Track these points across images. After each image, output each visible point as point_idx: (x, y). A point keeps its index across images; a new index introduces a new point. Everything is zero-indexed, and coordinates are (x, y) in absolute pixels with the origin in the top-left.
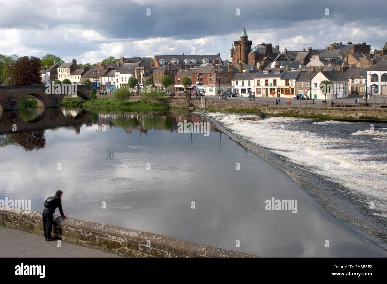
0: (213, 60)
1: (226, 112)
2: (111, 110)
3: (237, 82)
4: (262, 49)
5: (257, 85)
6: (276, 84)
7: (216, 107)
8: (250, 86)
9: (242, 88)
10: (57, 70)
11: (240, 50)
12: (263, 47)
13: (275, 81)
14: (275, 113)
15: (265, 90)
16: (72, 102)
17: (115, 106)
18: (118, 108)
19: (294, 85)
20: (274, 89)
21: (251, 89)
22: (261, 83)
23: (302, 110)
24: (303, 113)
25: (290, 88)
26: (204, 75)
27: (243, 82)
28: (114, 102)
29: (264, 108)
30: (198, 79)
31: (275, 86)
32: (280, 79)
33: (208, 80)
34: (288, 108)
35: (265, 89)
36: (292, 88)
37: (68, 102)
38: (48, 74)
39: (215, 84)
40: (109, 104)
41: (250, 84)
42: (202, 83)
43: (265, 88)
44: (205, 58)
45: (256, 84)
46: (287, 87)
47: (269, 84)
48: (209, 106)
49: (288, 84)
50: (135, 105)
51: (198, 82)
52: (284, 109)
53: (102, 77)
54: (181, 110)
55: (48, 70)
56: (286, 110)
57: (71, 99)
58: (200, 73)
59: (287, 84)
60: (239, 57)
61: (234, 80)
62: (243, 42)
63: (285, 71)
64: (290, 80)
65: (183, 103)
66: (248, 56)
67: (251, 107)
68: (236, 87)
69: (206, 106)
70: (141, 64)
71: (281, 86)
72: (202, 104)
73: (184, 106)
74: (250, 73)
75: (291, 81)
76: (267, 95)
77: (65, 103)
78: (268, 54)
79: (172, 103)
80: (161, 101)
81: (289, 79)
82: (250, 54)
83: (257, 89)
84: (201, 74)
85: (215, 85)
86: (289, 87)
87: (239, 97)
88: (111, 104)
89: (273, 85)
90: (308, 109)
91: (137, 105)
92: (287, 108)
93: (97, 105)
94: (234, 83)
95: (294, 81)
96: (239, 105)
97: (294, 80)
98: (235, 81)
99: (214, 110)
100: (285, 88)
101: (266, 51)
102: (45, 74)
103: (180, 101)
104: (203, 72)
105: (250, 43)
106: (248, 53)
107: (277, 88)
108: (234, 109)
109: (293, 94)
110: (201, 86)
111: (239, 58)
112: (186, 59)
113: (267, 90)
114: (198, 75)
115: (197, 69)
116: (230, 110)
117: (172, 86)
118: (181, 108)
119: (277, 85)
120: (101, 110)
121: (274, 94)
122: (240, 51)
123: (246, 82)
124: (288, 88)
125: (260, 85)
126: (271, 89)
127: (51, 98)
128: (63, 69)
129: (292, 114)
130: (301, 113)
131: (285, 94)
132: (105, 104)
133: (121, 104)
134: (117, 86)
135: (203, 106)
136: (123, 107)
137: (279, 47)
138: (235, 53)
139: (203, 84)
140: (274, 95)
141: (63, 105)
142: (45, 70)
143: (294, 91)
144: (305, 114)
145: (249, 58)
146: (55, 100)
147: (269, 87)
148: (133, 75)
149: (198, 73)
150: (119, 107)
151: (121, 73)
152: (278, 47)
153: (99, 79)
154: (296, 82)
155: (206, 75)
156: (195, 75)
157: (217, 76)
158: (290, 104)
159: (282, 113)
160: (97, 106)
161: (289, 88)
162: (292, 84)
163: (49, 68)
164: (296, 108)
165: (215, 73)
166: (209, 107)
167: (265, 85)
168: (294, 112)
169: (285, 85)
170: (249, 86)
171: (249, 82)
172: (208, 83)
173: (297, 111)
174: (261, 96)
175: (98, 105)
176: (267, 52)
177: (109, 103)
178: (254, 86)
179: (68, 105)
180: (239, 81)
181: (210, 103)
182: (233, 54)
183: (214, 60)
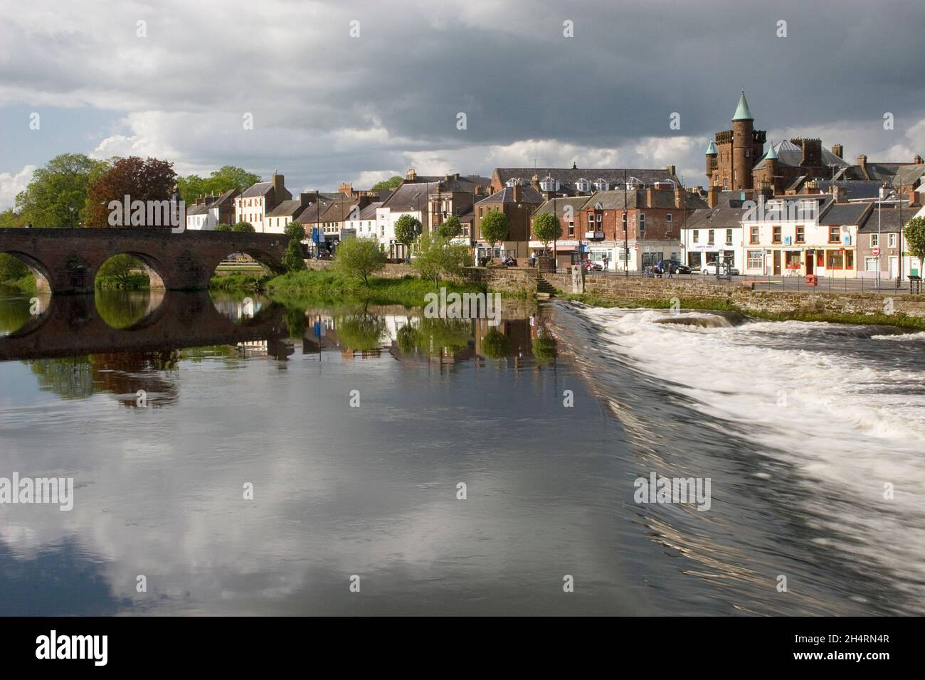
0: (656, 183)
1: (637, 307)
2: (334, 300)
3: (696, 233)
4: (791, 153)
5: (751, 243)
6: (803, 239)
7: (611, 292)
8: (730, 244)
9: (710, 250)
10: (234, 202)
11: (730, 156)
12: (796, 148)
13: (800, 229)
14: (774, 309)
15: (772, 255)
16: (242, 278)
17: (345, 289)
18: (351, 293)
19: (854, 243)
20: (797, 253)
21: (733, 252)
22: (760, 236)
23: (850, 302)
24: (853, 311)
25: (842, 249)
26: (606, 214)
27: (711, 233)
28: (343, 278)
29: (741, 294)
30: (592, 223)
31: (801, 245)
32: (814, 223)
33: (617, 229)
34: (811, 296)
35: (772, 252)
36: (847, 251)
37: (233, 280)
38: (214, 215)
39: (637, 238)
40: (331, 283)
41: (731, 240)
42: (600, 235)
43: (773, 249)
44: (632, 178)
45: (748, 239)
46: (835, 247)
47: (783, 239)
48: (592, 289)
49: (838, 239)
50: (395, 287)
51: (590, 235)
52: (799, 298)
53: (344, 221)
54: (517, 299)
55: (213, 204)
56: (803, 303)
57: (242, 272)
58: (597, 208)
59: (834, 238)
60: (727, 177)
61: (688, 228)
62: (738, 135)
63: (831, 202)
64: (841, 227)
65: (523, 282)
66: (754, 174)
67: (706, 292)
68: (692, 247)
69: (584, 291)
70: (447, 185)
71: (815, 244)
72: (575, 285)
73: (524, 289)
74: (732, 209)
75: (845, 230)
76: (777, 271)
77: (226, 281)
78: (808, 168)
79: (493, 280)
80: (466, 276)
81: (839, 226)
82: (757, 167)
83: (749, 252)
84: (599, 212)
85: (635, 241)
86: (838, 249)
87: (698, 274)
88: (334, 283)
89: (796, 242)
90: (866, 298)
91: (402, 287)
92: (806, 295)
93: (299, 286)
94: (686, 235)
95: (853, 229)
96: (674, 288)
97: (855, 227)
98: (691, 232)
99: (604, 300)
100: (828, 251)
101: (803, 160)
102: (208, 213)
103: (515, 276)
104: (606, 206)
105: (761, 138)
106: (754, 165)
107: (807, 251)
108: (659, 297)
109: (852, 268)
110: (598, 244)
111: (729, 177)
112: (582, 179)
113: (777, 254)
114: (593, 214)
115: (589, 199)
116: (648, 301)
117: (522, 244)
118: (516, 295)
119: (804, 243)
120: (309, 299)
121: (797, 266)
122: (730, 160)
123: (720, 234)
124: (836, 251)
125: (759, 243)
126: (789, 254)
127: (182, 266)
128: (248, 200)
129: (820, 312)
130: (848, 310)
131: (828, 268)
132: (320, 282)
133: (362, 284)
134: (383, 245)
135: (576, 290)
136: (366, 291)
137: (841, 148)
138: (719, 164)
139: (603, 239)
140: (797, 270)
141: (218, 287)
142: (206, 204)
143: (852, 257)
144: (858, 313)
145: (755, 179)
146: (192, 269)
147: (783, 248)
148: (423, 214)
149: (592, 209)
150: (354, 290)
151: (392, 210)
152: (840, 152)
153: (337, 225)
154: (859, 233)
155: (613, 214)
156: (584, 215)
157: (642, 217)
158: (816, 284)
159: (792, 309)
160: (298, 288)
161: (838, 251)
162: (847, 239)
163: (218, 198)
164: (832, 297)
165: (637, 208)
166: (594, 292)
167: (773, 243)
168: (827, 308)
169: (830, 242)
170: (728, 244)
171: (729, 232)
172: (617, 237)
173: (834, 305)
174: (759, 272)
175: (301, 286)
176: (804, 164)
177: (330, 281)
178: (742, 244)
179: (232, 286)
180: (701, 231)
181: (595, 281)
182: (712, 169)
183: (658, 183)
